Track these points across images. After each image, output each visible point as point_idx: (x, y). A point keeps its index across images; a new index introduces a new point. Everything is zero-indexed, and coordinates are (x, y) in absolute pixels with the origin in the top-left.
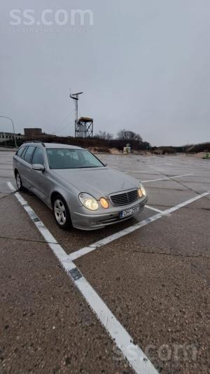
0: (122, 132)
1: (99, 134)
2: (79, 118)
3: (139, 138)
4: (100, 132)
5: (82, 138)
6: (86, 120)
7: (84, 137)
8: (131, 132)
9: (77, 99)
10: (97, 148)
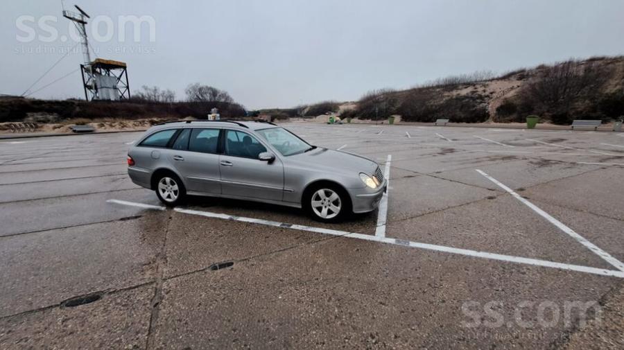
0: (194, 89)
1: (144, 93)
2: (93, 60)
3: (227, 98)
4: (146, 88)
5: (109, 101)
6: (109, 66)
7: (113, 99)
8: (211, 88)
9: (83, 23)
10: (155, 119)
